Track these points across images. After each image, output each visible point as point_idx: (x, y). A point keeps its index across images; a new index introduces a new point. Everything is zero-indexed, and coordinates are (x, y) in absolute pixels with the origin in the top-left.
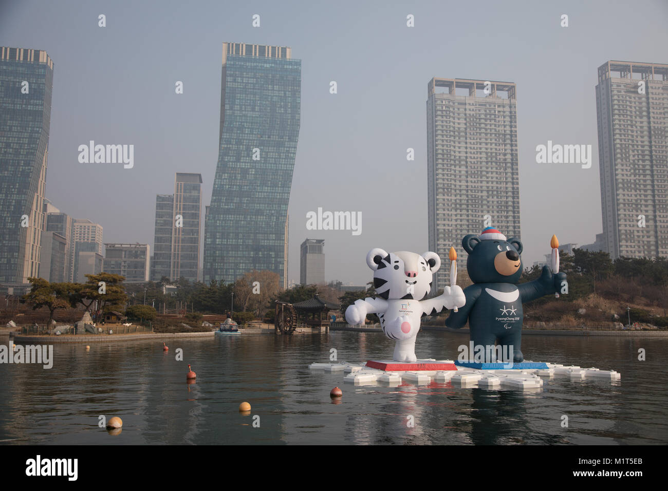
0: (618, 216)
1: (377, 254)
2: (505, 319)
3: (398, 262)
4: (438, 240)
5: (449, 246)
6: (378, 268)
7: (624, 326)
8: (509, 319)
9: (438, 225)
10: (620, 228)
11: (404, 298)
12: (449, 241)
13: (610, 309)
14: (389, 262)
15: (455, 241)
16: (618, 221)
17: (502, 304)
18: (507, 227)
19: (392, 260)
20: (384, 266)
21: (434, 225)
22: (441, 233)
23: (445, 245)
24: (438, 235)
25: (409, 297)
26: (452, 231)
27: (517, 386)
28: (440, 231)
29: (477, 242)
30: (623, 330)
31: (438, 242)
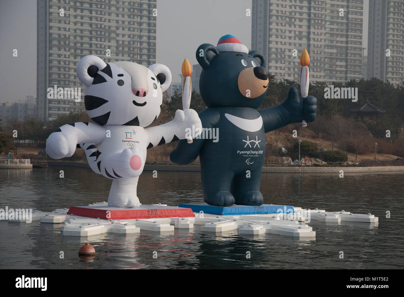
0: (269, 31)
1: (92, 63)
2: (248, 152)
3: (122, 75)
4: (50, 48)
5: (65, 57)
6: (94, 83)
7: (293, 161)
8: (253, 152)
9: (51, 28)
10: (271, 46)
11: (127, 124)
12: (65, 50)
13: (277, 141)
14: (110, 75)
15: (73, 51)
16: (269, 37)
17: (243, 134)
18: (141, 37)
19: (115, 74)
20: (104, 80)
21: (46, 27)
22: (55, 39)
23: (59, 56)
24: (50, 42)
25: (135, 122)
26: (69, 37)
27: (291, 235)
28: (54, 36)
29: (215, 54)
30: (293, 166)
31: (51, 52)
